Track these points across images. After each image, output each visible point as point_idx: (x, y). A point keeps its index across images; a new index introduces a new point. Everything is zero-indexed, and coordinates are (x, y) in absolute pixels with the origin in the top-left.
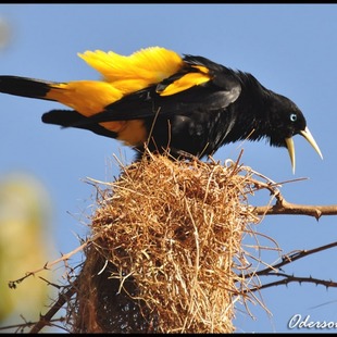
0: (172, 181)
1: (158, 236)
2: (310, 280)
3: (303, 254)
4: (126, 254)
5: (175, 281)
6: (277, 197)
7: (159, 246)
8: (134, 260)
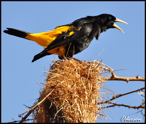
0: (75, 70)
1: (71, 93)
2: (123, 105)
3: (120, 95)
4: (59, 100)
5: (77, 111)
6: (112, 74)
7: (72, 97)
8: (62, 102)
